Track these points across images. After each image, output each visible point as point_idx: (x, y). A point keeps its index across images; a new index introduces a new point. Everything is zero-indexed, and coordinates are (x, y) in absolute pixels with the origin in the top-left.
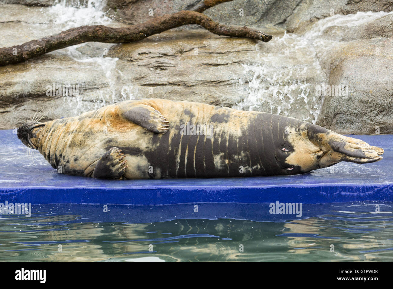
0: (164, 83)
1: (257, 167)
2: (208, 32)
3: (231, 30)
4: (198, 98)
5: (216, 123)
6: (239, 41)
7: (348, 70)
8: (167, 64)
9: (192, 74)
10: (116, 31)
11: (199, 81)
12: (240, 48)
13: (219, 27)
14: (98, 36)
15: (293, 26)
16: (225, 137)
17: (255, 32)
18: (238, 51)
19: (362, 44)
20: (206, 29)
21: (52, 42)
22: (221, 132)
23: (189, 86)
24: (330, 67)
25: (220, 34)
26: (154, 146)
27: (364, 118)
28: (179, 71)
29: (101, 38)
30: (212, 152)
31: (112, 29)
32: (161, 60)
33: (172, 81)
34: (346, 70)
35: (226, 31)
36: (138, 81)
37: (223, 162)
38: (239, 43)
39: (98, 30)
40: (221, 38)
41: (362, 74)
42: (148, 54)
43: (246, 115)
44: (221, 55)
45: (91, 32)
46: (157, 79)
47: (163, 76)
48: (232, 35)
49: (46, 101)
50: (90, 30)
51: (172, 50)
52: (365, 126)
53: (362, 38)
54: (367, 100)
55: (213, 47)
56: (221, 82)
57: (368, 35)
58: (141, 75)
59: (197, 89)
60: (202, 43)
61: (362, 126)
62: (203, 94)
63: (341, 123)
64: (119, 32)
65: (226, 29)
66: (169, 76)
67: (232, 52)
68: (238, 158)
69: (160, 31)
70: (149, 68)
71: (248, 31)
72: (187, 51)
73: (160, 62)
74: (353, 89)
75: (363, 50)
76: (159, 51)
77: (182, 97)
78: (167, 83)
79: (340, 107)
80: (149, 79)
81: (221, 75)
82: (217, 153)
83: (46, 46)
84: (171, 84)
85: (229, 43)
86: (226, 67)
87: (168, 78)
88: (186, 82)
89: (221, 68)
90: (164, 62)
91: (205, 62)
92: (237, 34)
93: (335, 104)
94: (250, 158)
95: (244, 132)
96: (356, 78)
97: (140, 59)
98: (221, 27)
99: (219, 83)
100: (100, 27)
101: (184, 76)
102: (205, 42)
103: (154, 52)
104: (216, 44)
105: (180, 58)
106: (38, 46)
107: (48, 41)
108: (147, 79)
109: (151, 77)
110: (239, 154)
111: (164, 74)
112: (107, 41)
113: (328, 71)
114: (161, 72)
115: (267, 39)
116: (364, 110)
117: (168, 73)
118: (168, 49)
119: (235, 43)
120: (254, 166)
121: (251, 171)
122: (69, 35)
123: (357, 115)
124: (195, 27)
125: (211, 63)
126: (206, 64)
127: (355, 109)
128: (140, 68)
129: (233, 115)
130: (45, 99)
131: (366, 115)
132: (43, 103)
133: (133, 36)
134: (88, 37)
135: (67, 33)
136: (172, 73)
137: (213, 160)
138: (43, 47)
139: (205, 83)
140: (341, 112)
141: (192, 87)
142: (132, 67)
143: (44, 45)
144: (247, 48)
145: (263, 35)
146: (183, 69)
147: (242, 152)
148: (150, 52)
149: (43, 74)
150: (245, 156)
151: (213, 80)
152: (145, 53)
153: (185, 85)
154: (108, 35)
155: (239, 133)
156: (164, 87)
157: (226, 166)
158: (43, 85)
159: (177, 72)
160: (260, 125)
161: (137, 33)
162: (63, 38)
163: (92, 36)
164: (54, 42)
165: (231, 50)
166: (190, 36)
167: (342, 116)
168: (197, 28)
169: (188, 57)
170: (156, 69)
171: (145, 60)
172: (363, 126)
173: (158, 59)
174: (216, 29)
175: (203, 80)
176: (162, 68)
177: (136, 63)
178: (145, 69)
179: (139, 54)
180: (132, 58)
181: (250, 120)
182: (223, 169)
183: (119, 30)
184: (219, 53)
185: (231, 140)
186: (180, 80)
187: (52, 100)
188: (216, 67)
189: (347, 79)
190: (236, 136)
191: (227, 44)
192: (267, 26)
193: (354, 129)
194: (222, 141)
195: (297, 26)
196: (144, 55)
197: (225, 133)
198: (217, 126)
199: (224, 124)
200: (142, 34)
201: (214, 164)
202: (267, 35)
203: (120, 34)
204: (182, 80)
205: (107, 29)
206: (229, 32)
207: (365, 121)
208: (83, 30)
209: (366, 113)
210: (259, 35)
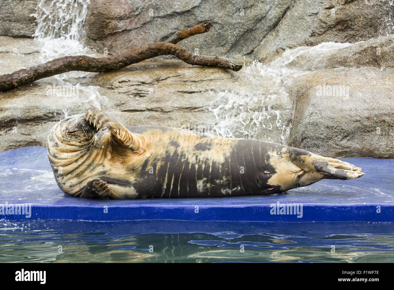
0: (143, 109)
1: (237, 189)
2: (181, 62)
3: (204, 60)
4: (175, 123)
5: (200, 150)
6: (211, 70)
7: (315, 97)
8: (145, 91)
9: (168, 101)
10: (98, 61)
11: (175, 107)
12: (212, 77)
13: (193, 57)
14: (81, 65)
15: (261, 56)
16: (209, 164)
17: (226, 62)
18: (211, 80)
19: (325, 73)
20: (180, 59)
21: (39, 71)
22: (205, 158)
23: (166, 112)
24: (296, 95)
25: (193, 64)
26: (142, 179)
27: (330, 142)
28: (157, 98)
29: (84, 67)
30: (196, 177)
31: (94, 59)
32: (140, 88)
33: (150, 107)
34: (312, 97)
35: (199, 61)
36: (118, 107)
37: (205, 186)
38: (211, 72)
39: (81, 60)
40: (194, 67)
41: (327, 101)
42: (127, 82)
43: (227, 142)
44: (195, 83)
45: (75, 62)
46: (136, 105)
47: (141, 102)
48: (204, 65)
49: (34, 126)
50: (74, 60)
51: (150, 79)
52: (331, 150)
53: (326, 67)
54: (333, 125)
55: (187, 75)
56: (195, 108)
57: (331, 65)
58: (121, 102)
59: (173, 115)
60: (177, 73)
61: (327, 150)
62: (179, 119)
63: (308, 147)
64: (100, 62)
65: (198, 59)
66: (147, 102)
67: (205, 80)
68: (220, 183)
69: (138, 61)
70: (128, 95)
71: (220, 61)
72: (163, 80)
73: (138, 90)
74: (319, 115)
75: (327, 79)
76: (137, 80)
77: (160, 122)
78: (146, 109)
79: (307, 132)
80: (129, 106)
81: (195, 101)
82: (200, 178)
83: (34, 75)
84: (149, 110)
85: (202, 72)
86: (199, 94)
87: (146, 104)
88: (163, 109)
89: (195, 95)
90: (142, 89)
91: (181, 90)
92: (209, 64)
93: (303, 129)
94: (231, 181)
95: (226, 159)
96: (322, 105)
97: (120, 87)
98: (194, 57)
99: (193, 109)
100: (83, 58)
101: (161, 102)
102: (180, 72)
103: (133, 80)
104: (190, 73)
105: (157, 86)
106: (26, 74)
107: (36, 70)
108: (127, 106)
109: (130, 103)
110: (221, 179)
111: (143, 101)
112: (89, 70)
113: (295, 98)
114: (140, 99)
115: (238, 68)
116: (329, 135)
117: (146, 100)
118: (146, 77)
119: (208, 72)
120: (234, 188)
121: (230, 193)
122: (54, 65)
123: (323, 139)
124: (169, 57)
125: (185, 91)
126: (181, 92)
127: (322, 134)
128: (120, 95)
129: (215, 144)
130: (33, 124)
131: (332, 139)
132: (32, 127)
133: (113, 66)
134: (72, 66)
135: (53, 63)
136: (150, 100)
137: (196, 184)
138: (31, 76)
139: (181, 109)
140: (308, 137)
141: (169, 113)
142: (113, 94)
143: (32, 74)
144: (219, 76)
145: (234, 65)
146: (160, 96)
147: (224, 177)
148: (130, 81)
149: (32, 101)
150: (226, 181)
151: (188, 107)
152: (125, 81)
153: (162, 111)
154: (90, 65)
155: (222, 160)
156: (143, 112)
157: (207, 189)
158: (32, 111)
159: (155, 99)
160: (241, 152)
161: (116, 63)
162: (50, 68)
163: (75, 66)
164: (41, 71)
165: (203, 78)
166: (165, 66)
167: (309, 141)
168: (171, 59)
169: (165, 85)
170: (135, 96)
171: (125, 88)
172: (329, 150)
173: (137, 87)
174: (189, 59)
175: (178, 106)
176: (141, 95)
177: (117, 90)
178: (125, 96)
179: (120, 82)
180: (112, 85)
181: (231, 147)
182: (204, 192)
183: (100, 60)
184: (193, 82)
185: (214, 166)
186: (157, 106)
187: (40, 125)
188: (191, 95)
189: (314, 106)
190: (219, 163)
191: (200, 73)
192: (236, 57)
193: (320, 152)
194: (205, 167)
195: (264, 57)
196: (124, 83)
197: (208, 159)
198: (200, 153)
199: (207, 151)
200: (122, 63)
201: (196, 188)
202: (237, 64)
203: (102, 64)
204: (159, 106)
205: (89, 59)
206: (201, 61)
207: (331, 145)
208: (67, 60)
209: (332, 138)
210: (230, 65)
